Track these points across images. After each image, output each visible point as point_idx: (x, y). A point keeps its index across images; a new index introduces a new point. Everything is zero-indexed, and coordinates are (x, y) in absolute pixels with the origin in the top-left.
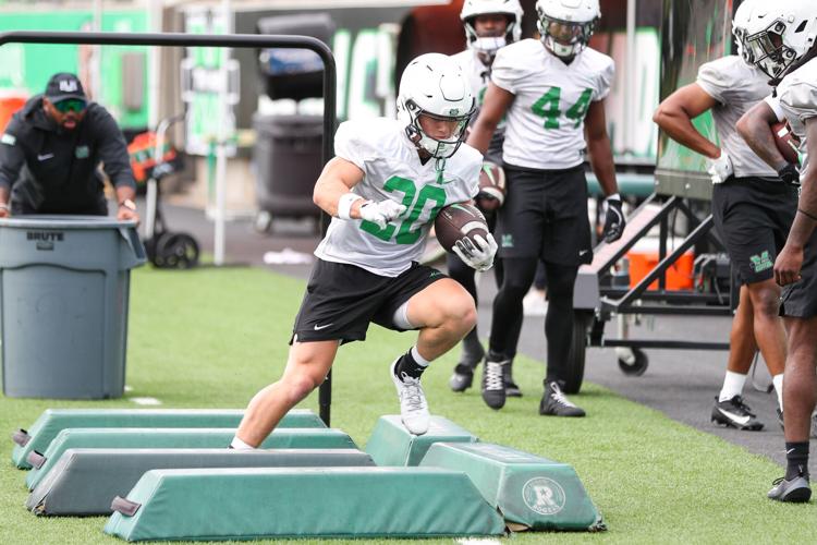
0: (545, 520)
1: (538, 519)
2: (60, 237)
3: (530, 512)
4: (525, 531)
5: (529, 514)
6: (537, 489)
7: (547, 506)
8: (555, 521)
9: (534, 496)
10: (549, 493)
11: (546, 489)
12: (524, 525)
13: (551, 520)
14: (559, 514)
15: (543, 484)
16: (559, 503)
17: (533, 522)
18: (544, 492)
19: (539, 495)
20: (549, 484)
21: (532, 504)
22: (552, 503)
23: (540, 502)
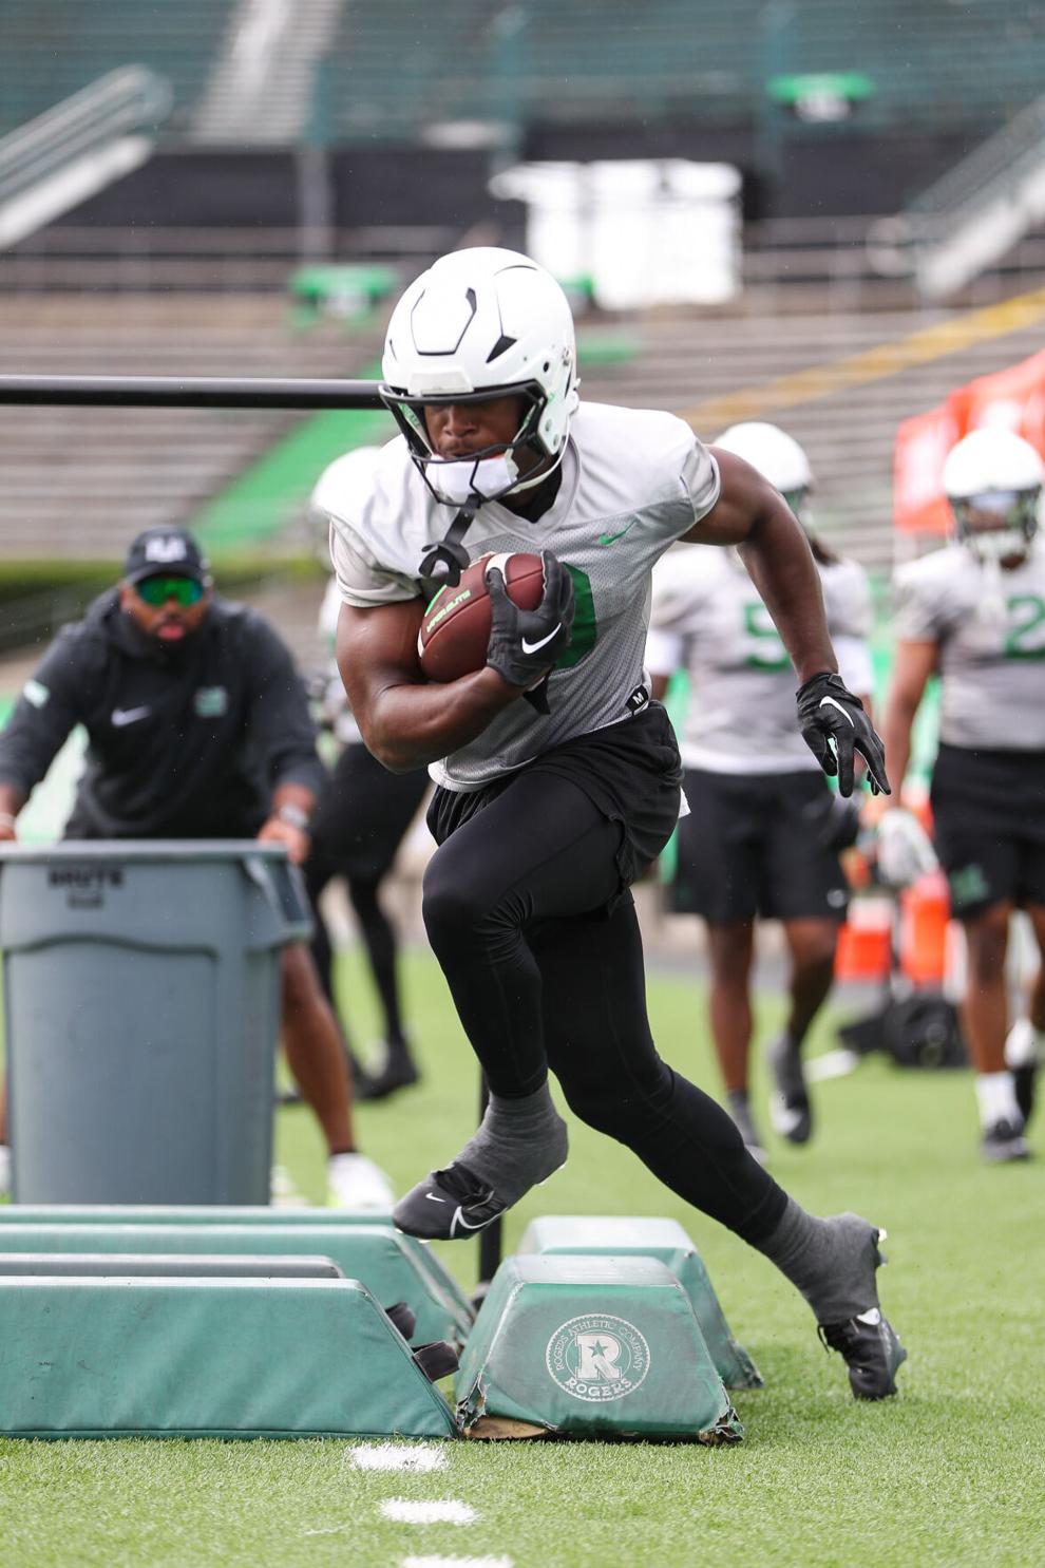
0: (590, 1414)
1: (574, 1412)
2: (116, 879)
3: (556, 1394)
4: (535, 1439)
5: (555, 1398)
6: (585, 1342)
7: (601, 1381)
8: (616, 1417)
9: (575, 1360)
10: (613, 1350)
11: (605, 1340)
12: (540, 1425)
13: (604, 1414)
14: (627, 1401)
15: (601, 1330)
16: (631, 1375)
17: (561, 1418)
18: (598, 1350)
19: (586, 1355)
20: (615, 1330)
21: (564, 1376)
22: (614, 1373)
23: (587, 1371)
